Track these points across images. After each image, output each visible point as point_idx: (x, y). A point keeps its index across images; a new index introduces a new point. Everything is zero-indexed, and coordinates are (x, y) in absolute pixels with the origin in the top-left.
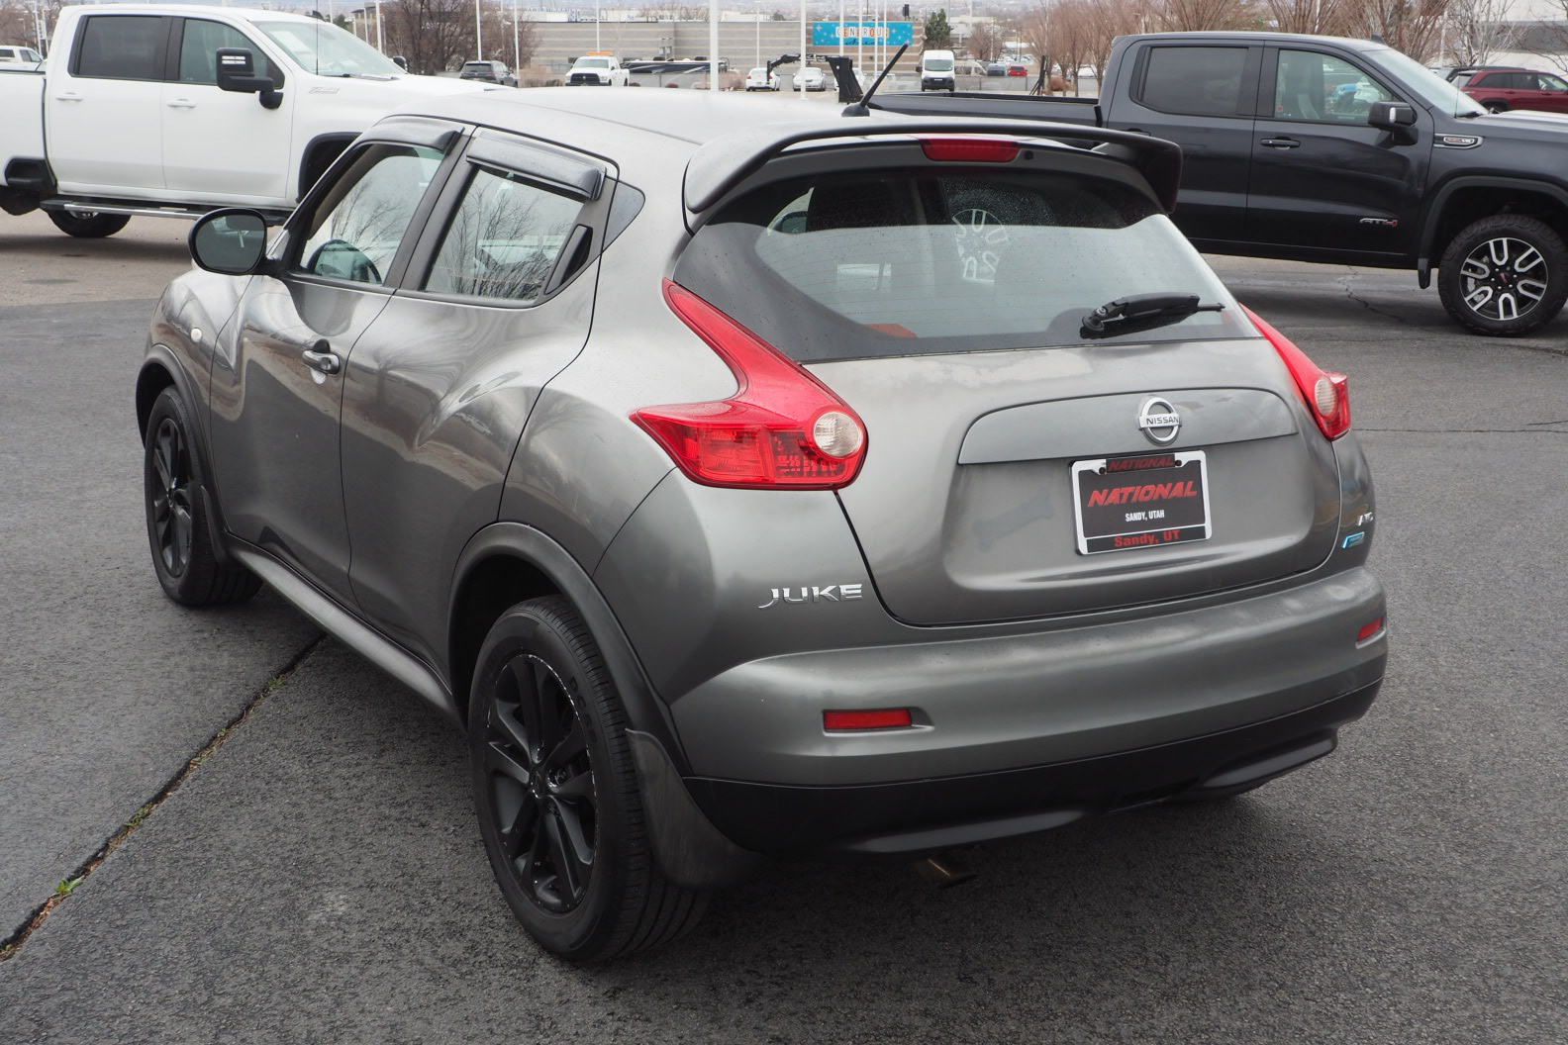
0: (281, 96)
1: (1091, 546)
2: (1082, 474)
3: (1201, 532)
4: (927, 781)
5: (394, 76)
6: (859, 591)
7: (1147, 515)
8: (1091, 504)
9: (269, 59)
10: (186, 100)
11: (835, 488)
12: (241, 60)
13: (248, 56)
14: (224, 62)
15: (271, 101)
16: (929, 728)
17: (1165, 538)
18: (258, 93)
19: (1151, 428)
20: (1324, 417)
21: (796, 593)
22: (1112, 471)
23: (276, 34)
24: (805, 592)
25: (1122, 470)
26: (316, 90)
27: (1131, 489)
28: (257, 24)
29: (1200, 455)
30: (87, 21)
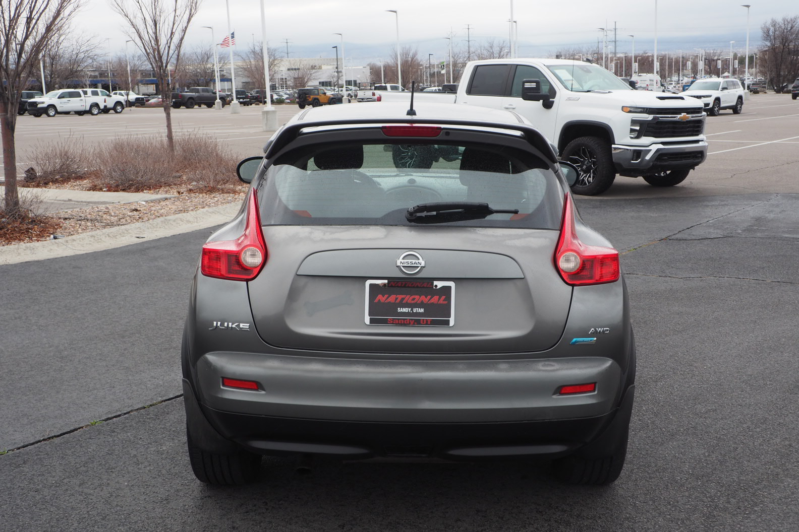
0: (553, 102)
1: (372, 321)
2: (371, 285)
3: (447, 322)
4: (263, 416)
5: (610, 91)
6: (248, 327)
7: (412, 310)
8: (376, 301)
9: (550, 84)
10: (512, 105)
11: (247, 281)
12: (534, 85)
13: (538, 83)
14: (525, 86)
15: (548, 105)
16: (263, 392)
17: (422, 323)
18: (541, 101)
19: (403, 266)
20: (565, 272)
21: (222, 324)
22: (392, 286)
23: (557, 72)
24: (226, 324)
25: (398, 287)
26: (569, 99)
27: (403, 296)
28: (548, 67)
29: (452, 284)
30: (477, 67)
